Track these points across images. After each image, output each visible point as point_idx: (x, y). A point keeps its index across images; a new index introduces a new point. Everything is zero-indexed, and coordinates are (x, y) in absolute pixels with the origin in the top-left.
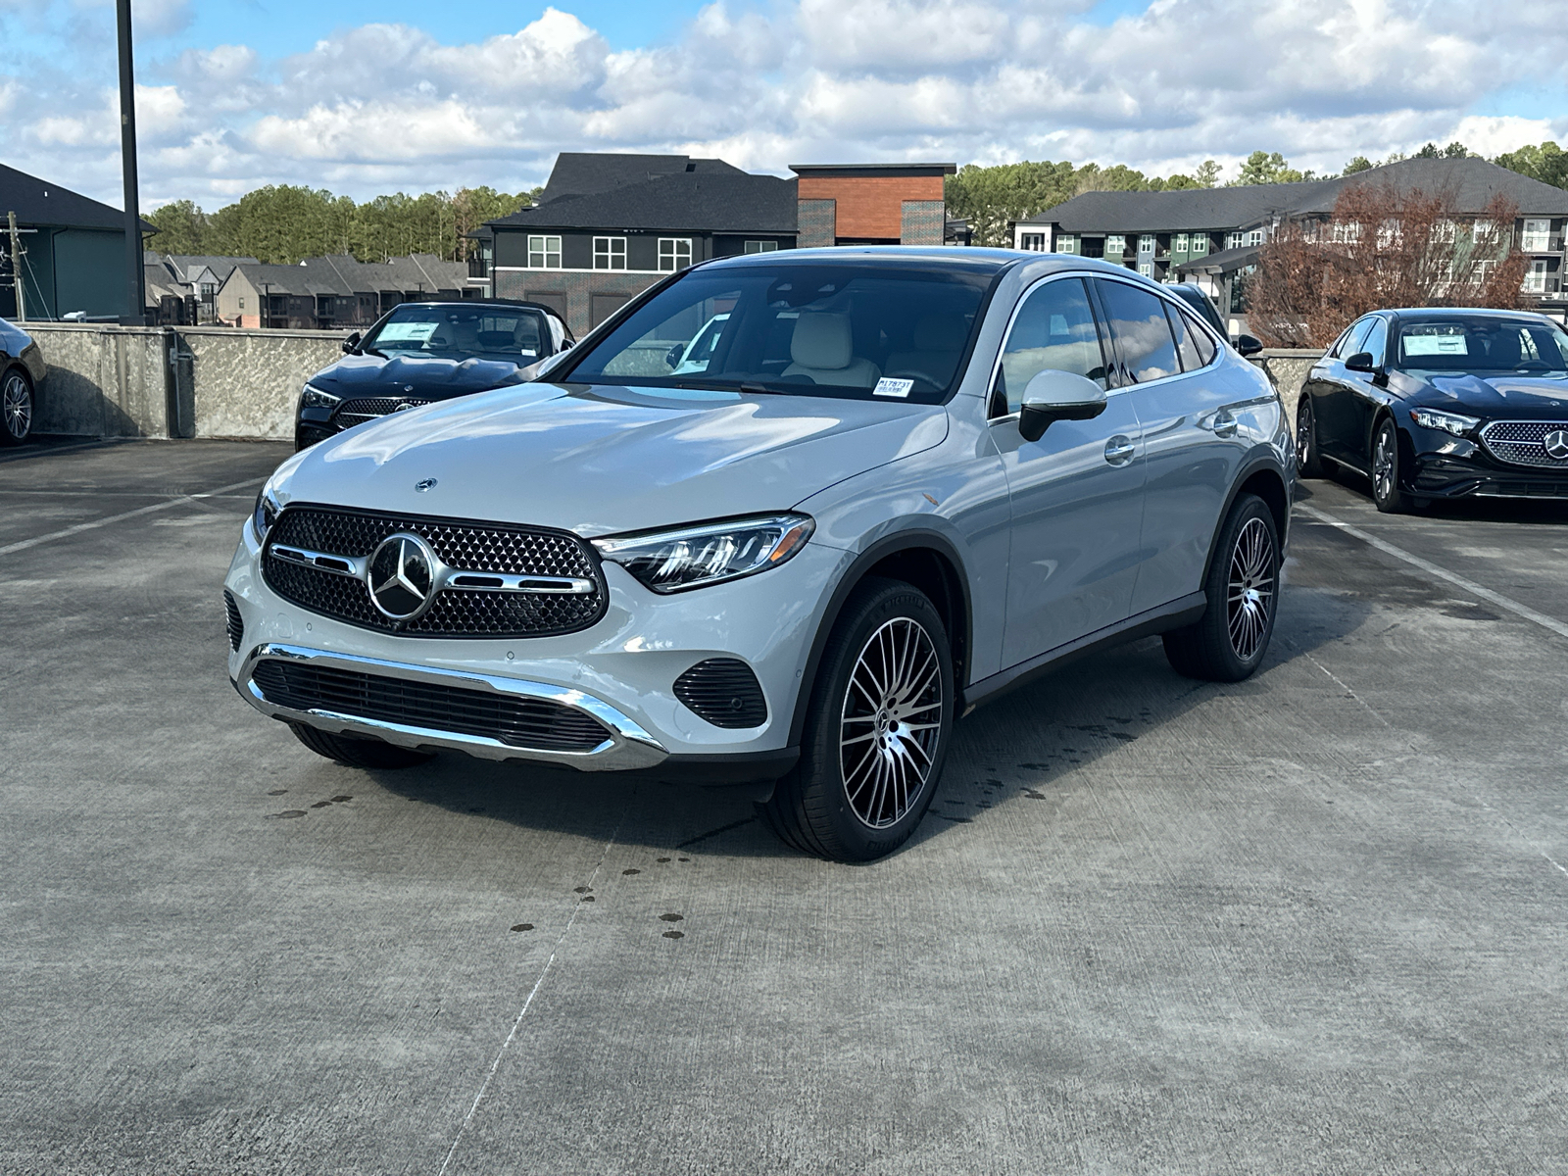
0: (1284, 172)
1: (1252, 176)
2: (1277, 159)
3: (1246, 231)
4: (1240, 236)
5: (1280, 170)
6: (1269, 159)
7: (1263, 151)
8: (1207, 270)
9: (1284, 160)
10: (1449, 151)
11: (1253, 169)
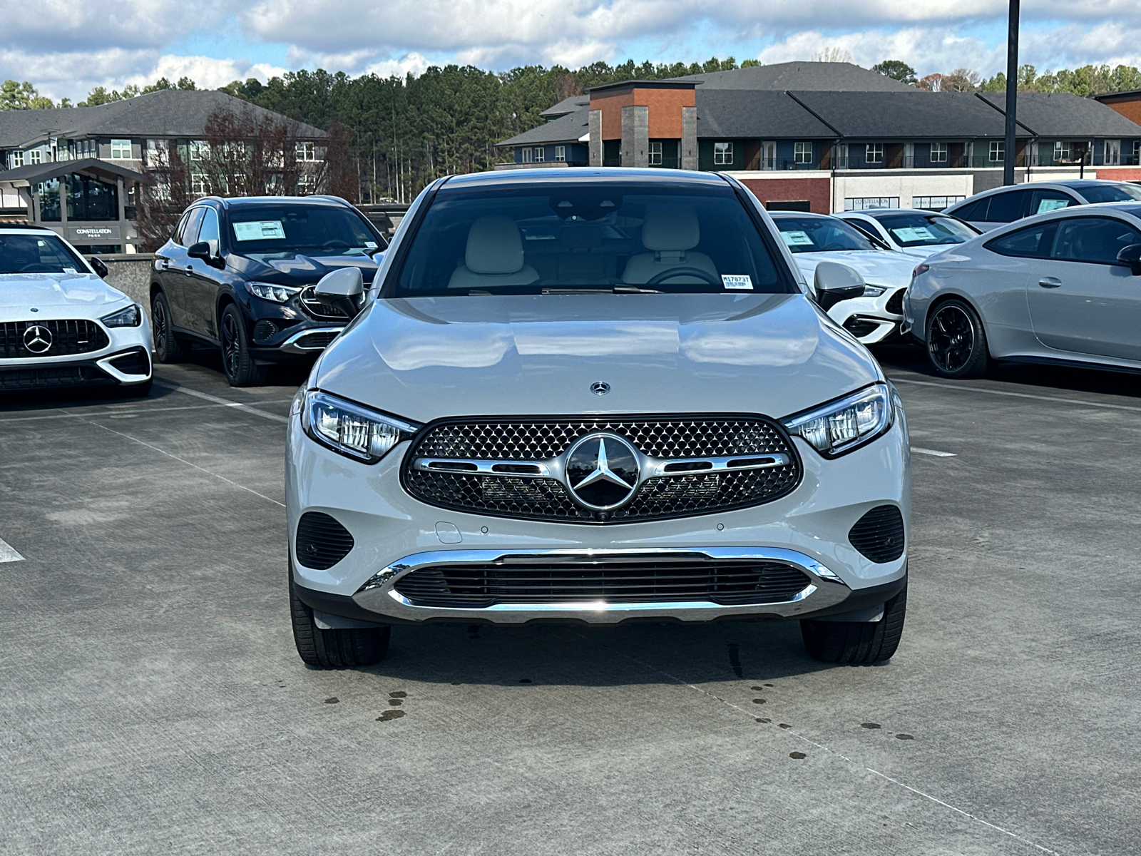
0: (37, 99)
1: (7, 101)
2: (28, 87)
3: (26, 149)
4: (21, 154)
5: (32, 97)
6: (21, 87)
7: (14, 80)
8: (12, 184)
9: (34, 88)
10: (181, 84)
11: (8, 95)
